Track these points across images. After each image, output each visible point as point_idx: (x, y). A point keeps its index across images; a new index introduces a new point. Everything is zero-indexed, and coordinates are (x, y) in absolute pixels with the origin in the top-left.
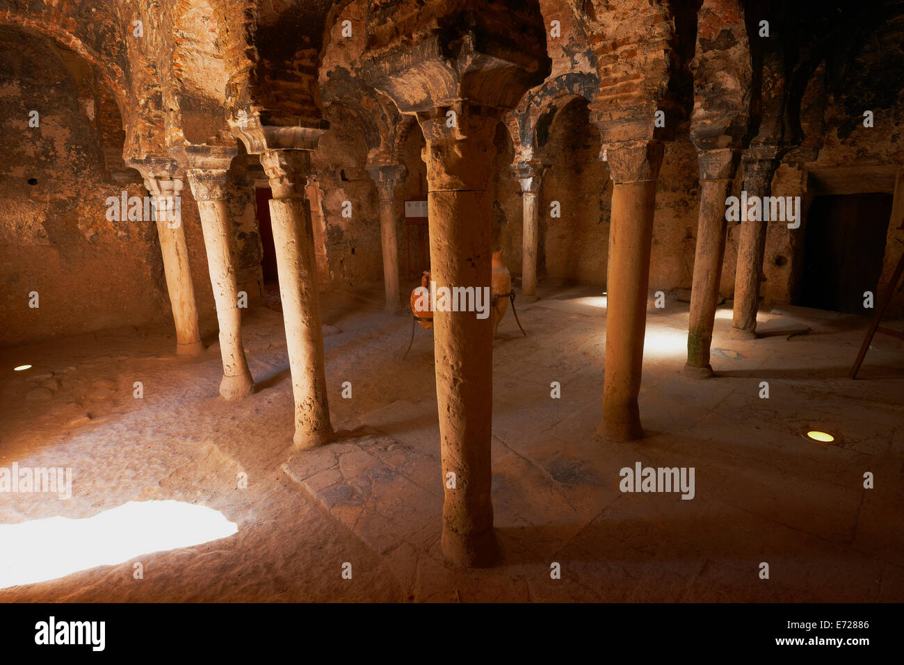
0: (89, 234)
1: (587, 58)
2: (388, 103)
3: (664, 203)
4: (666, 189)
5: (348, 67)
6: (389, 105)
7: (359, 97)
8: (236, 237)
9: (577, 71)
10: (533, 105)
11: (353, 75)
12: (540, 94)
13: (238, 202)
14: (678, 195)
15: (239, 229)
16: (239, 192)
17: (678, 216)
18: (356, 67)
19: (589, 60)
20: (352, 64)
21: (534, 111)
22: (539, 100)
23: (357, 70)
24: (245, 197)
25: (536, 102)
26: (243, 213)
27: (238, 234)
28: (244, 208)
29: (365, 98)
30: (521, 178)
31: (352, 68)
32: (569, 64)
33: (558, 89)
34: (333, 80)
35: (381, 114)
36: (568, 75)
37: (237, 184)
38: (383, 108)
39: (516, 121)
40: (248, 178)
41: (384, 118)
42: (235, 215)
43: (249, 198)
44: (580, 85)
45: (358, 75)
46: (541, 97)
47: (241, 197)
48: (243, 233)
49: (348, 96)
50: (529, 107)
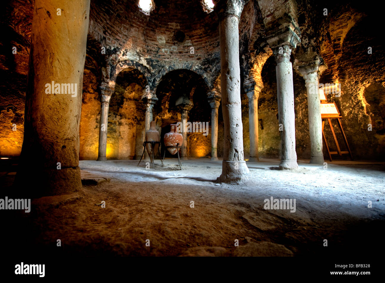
1: (146, 61)
3: (125, 123)
4: (126, 118)
9: (141, 62)
10: (118, 65)
12: (123, 62)
14: (130, 121)
17: (130, 129)
19: (147, 62)
21: (119, 68)
22: (122, 65)
25: (120, 65)
30: (103, 95)
32: (138, 59)
33: (132, 65)
36: (137, 62)
39: (110, 68)
44: (141, 68)
46: (123, 64)
50: (116, 65)
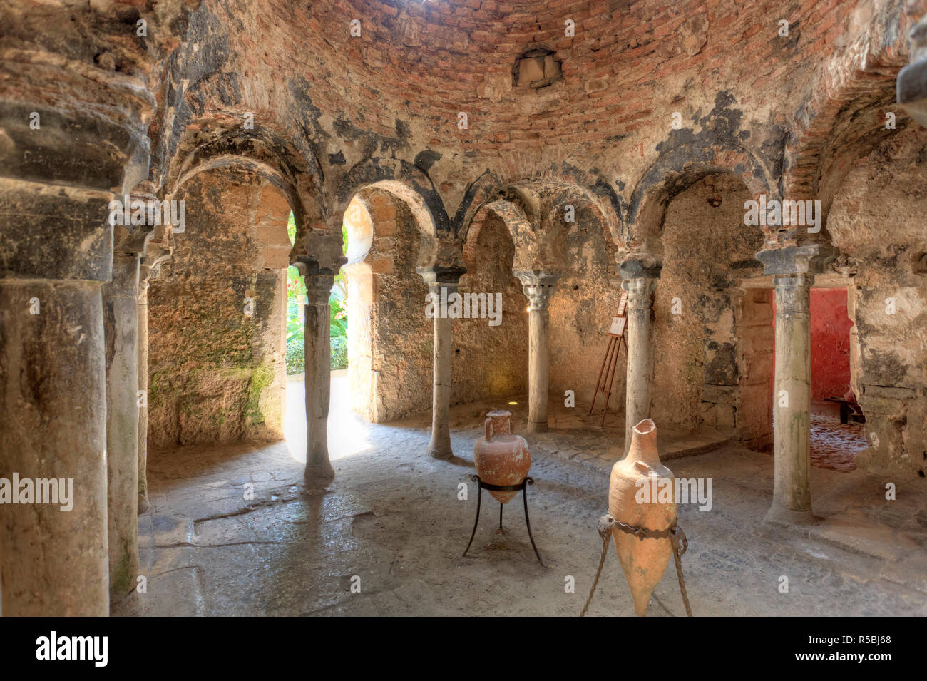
0: (600, 326)
2: (760, 146)
5: (690, 125)
6: (762, 148)
7: (711, 156)
8: (706, 347)
11: (698, 130)
13: (713, 306)
15: (711, 337)
16: (717, 294)
18: (702, 117)
20: (695, 118)
23: (703, 122)
24: (723, 301)
26: (718, 320)
27: (709, 342)
28: (720, 313)
29: (721, 154)
31: (696, 123)
34: (667, 152)
35: (753, 168)
37: (716, 285)
38: (755, 156)
40: (730, 278)
41: (759, 172)
42: (708, 321)
43: (728, 301)
45: (705, 128)
47: (719, 300)
48: (714, 343)
49: (691, 163)
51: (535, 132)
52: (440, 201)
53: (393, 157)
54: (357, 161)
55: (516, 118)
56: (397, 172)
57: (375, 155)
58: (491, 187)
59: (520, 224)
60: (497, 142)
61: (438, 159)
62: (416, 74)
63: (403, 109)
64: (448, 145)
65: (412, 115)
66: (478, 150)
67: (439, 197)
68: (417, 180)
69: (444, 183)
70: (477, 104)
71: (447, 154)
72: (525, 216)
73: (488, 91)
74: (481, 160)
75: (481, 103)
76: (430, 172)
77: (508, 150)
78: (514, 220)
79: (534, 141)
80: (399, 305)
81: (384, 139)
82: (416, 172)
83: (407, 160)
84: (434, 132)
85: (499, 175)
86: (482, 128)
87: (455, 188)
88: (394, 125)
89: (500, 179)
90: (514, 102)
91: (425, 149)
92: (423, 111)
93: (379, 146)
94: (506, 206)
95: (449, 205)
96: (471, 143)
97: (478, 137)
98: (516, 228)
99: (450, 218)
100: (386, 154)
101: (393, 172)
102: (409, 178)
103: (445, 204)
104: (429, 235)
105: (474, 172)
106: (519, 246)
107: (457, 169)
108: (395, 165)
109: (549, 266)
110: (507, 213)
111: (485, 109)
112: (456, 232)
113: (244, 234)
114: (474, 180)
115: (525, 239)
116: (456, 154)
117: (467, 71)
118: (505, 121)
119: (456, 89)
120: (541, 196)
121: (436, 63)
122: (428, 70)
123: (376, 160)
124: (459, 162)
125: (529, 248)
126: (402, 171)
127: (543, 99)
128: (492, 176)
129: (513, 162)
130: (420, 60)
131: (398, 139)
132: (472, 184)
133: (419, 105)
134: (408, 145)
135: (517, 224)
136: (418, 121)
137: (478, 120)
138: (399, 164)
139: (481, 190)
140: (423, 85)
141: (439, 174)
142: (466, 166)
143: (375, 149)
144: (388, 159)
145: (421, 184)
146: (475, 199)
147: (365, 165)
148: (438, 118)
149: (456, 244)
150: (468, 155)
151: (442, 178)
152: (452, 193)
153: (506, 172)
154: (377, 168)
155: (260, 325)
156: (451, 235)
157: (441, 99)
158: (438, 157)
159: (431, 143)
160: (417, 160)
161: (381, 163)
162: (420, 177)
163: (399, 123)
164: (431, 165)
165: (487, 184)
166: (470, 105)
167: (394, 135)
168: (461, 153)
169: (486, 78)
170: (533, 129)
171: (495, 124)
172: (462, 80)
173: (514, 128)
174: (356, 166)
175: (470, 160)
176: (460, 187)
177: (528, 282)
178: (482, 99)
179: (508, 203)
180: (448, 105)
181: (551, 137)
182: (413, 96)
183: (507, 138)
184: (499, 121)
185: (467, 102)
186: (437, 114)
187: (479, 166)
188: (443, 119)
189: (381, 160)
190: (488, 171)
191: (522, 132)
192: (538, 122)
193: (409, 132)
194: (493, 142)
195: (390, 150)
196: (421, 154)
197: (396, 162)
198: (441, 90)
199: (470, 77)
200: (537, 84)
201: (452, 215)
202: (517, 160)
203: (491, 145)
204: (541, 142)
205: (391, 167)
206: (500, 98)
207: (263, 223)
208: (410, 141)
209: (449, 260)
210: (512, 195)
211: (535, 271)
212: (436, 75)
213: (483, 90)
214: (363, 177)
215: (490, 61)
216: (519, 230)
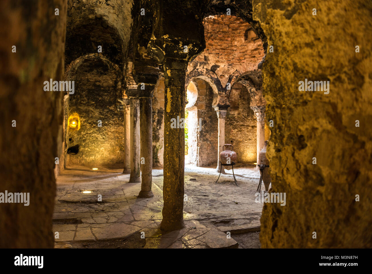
51: (253, 55)
52: (220, 82)
53: (203, 68)
54: (192, 70)
55: (246, 51)
56: (204, 73)
57: (197, 68)
58: (238, 76)
59: (252, 88)
60: (240, 60)
61: (219, 67)
62: (211, 40)
63: (206, 52)
64: (222, 62)
65: (210, 54)
66: (233, 63)
67: (219, 80)
68: (211, 75)
69: (221, 75)
70: (232, 48)
71: (222, 65)
72: (253, 86)
73: (236, 43)
74: (234, 67)
75: (234, 47)
76: (216, 72)
77: (244, 63)
78: (249, 87)
79: (253, 59)
80: (207, 122)
81: (200, 62)
82: (211, 72)
83: (208, 68)
84: (217, 58)
85: (241, 71)
86: (234, 55)
87: (225, 77)
88: (203, 57)
89: (241, 73)
90: (246, 46)
91: (214, 64)
92: (213, 52)
93: (199, 65)
94: (246, 82)
95: (223, 83)
96: (230, 61)
97: (233, 59)
98: (250, 90)
99: (223, 87)
100: (201, 67)
101: (203, 73)
102: (209, 74)
103: (222, 82)
104: (216, 94)
105: (232, 71)
106: (252, 97)
107: (226, 70)
108: (204, 70)
109: (263, 104)
110: (247, 85)
111: (235, 49)
112: (225, 92)
113: (154, 96)
114: (232, 73)
115: (254, 94)
116: (225, 65)
117: (228, 37)
118: (243, 53)
119: (225, 43)
120: (259, 78)
121: (217, 36)
122: (215, 38)
123: (198, 69)
124: (226, 68)
125: (256, 97)
126: (206, 72)
127: (256, 44)
128: (238, 72)
129: (246, 67)
130: (212, 36)
131: (205, 62)
132: (231, 75)
133: (212, 50)
134: (208, 63)
135: (251, 89)
136: (212, 55)
137: (233, 53)
138: (205, 70)
139: (234, 77)
140: (213, 43)
141: (219, 72)
142: (229, 69)
143: (197, 66)
144: (201, 69)
145: (213, 76)
146: (232, 80)
147: (194, 71)
148: (219, 54)
149: (226, 96)
150: (229, 65)
151: (220, 73)
152: (224, 79)
153: (243, 70)
154: (198, 72)
155: (158, 127)
156: (224, 93)
157: (219, 47)
158: (218, 67)
159: (216, 62)
160: (211, 68)
161: (199, 70)
162: (212, 74)
163: (205, 57)
164: (216, 69)
165: (236, 75)
166: (230, 48)
167: (204, 61)
168: (227, 65)
169: (235, 39)
170: (253, 54)
171: (239, 54)
172: (226, 40)
173: (246, 55)
174: (191, 72)
175: (230, 67)
176: (227, 76)
177: (256, 111)
178: (234, 46)
179: (246, 81)
180: (222, 49)
181: (259, 57)
182: (210, 47)
183: (243, 58)
184: (240, 53)
185: (229, 47)
186: (218, 52)
187: (233, 69)
188: (220, 54)
189: (199, 69)
190: (237, 70)
191: (249, 56)
192: (254, 52)
193: (208, 59)
194: (238, 60)
195: (202, 66)
196: (213, 66)
197: (204, 69)
198: (219, 44)
199: (229, 39)
200: (254, 39)
201: (224, 86)
202: (247, 66)
203: (238, 61)
204: (256, 59)
205: (203, 71)
206: (240, 45)
207: (160, 92)
208: (209, 62)
209: (223, 102)
210: (247, 78)
211: (258, 106)
212: (217, 40)
213: (234, 43)
214: (193, 75)
215: (236, 33)
216: (252, 91)
